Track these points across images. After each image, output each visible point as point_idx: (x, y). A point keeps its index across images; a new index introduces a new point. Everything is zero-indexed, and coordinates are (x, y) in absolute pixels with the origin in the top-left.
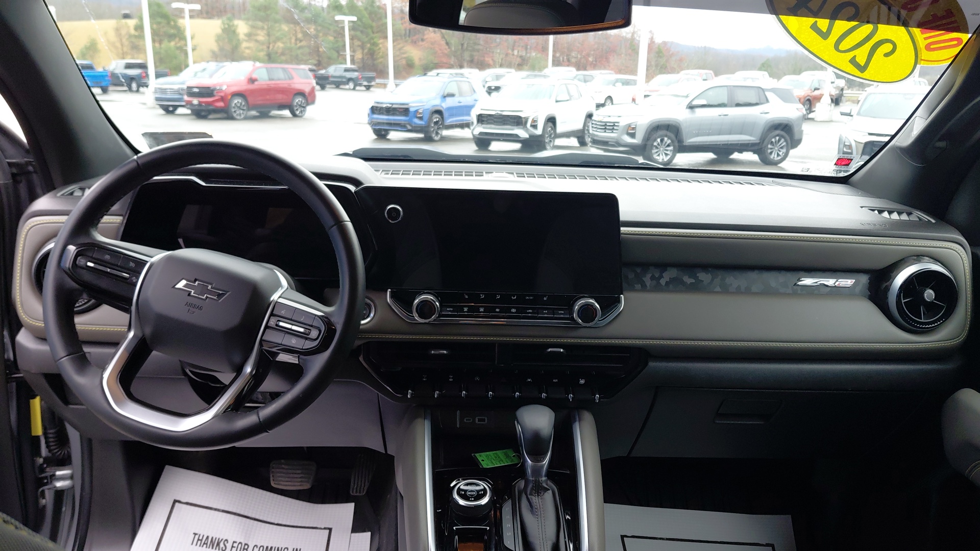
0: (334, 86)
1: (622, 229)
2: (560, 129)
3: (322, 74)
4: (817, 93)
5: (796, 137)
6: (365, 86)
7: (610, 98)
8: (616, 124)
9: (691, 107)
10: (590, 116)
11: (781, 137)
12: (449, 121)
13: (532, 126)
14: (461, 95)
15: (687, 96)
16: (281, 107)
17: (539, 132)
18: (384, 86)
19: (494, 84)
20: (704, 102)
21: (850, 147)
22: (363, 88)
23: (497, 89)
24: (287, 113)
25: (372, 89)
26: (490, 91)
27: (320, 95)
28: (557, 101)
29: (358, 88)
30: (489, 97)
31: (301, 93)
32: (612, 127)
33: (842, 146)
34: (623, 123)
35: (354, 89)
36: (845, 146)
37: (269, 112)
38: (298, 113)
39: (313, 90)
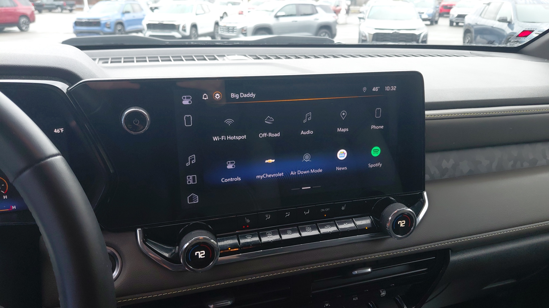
0: (47, 11)
1: (427, 112)
2: (200, 31)
3: (39, 3)
4: (338, 8)
5: (334, 32)
6: (69, 10)
7: (225, 13)
8: (235, 28)
9: (277, 17)
10: (217, 24)
11: (326, 33)
12: (128, 29)
13: (183, 30)
14: (134, 11)
15: (273, 11)
16: (12, 24)
17: (188, 33)
18: (81, 9)
19: (154, 5)
20: (283, 14)
21: (365, 36)
22: (68, 11)
23: (156, 8)
24: (16, 29)
25: (74, 12)
26: (152, 9)
27: (38, 17)
28: (197, 14)
29: (64, 11)
30: (153, 13)
31: (24, 15)
32: (233, 30)
33: (361, 37)
34: (239, 27)
35: (61, 12)
36: (363, 36)
37: (3, 28)
38: (24, 28)
39: (32, 14)
